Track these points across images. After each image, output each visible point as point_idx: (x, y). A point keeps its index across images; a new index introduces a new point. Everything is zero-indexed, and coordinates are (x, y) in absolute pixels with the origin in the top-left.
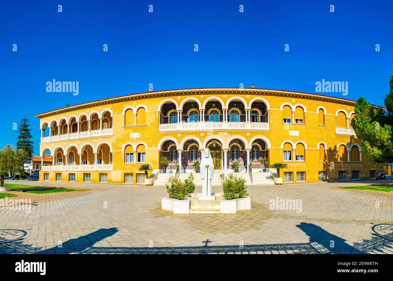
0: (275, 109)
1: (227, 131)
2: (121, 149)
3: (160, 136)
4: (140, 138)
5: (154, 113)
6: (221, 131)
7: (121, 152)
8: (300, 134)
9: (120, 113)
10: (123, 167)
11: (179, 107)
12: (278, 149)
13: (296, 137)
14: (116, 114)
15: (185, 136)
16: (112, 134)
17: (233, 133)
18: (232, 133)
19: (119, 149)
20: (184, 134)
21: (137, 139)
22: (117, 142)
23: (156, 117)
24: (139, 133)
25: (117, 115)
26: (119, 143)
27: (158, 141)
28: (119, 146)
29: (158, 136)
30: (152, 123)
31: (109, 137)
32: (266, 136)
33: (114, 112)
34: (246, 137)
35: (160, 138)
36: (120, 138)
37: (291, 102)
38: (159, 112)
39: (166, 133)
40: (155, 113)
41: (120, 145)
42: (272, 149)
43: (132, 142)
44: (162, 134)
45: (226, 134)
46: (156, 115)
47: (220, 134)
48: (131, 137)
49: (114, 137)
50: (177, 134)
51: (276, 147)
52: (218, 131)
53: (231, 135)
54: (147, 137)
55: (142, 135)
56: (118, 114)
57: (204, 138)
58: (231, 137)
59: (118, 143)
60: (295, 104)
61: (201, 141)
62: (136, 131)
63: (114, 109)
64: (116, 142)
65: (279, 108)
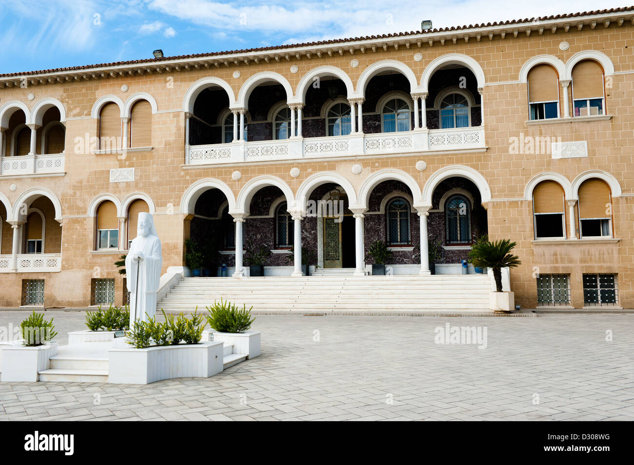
0: (502, 83)
1: (360, 160)
2: (85, 212)
3: (188, 177)
4: (136, 184)
5: (174, 117)
6: (345, 161)
7: (85, 219)
8: (592, 152)
9: (86, 112)
10: (89, 261)
11: (236, 100)
12: (516, 202)
13: (578, 160)
14: (75, 116)
15: (251, 177)
16: (61, 169)
17: (377, 165)
18: (374, 163)
19: (78, 213)
20: (247, 170)
21: (128, 184)
22: (75, 193)
23: (179, 129)
24: (133, 169)
25: (78, 118)
26: (81, 196)
27: (182, 190)
28: (80, 204)
29: (182, 177)
30: (167, 144)
31: (53, 177)
32: (476, 167)
33: (69, 111)
34: (416, 175)
35: (188, 183)
36: (84, 183)
37: (555, 52)
38: (186, 113)
39: (204, 169)
40: (176, 115)
41: (84, 201)
42: (496, 205)
43: (115, 193)
44: (193, 171)
45: (357, 167)
46: (178, 121)
47: (342, 168)
48: (112, 179)
49: (67, 179)
50: (231, 173)
51: (505, 196)
52: (337, 162)
53: (372, 171)
54: (154, 179)
55: (141, 176)
56: (79, 115)
57: (301, 182)
58: (371, 175)
59: (78, 194)
60: (568, 57)
61: (292, 189)
62: (127, 163)
63: (70, 102)
64: (71, 192)
65: (516, 77)
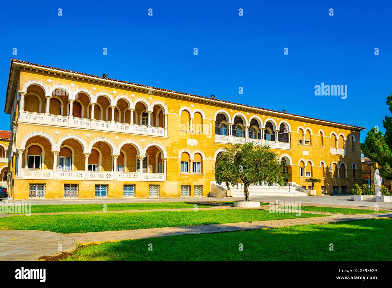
2: (177, 156)
3: (216, 147)
4: (198, 146)
5: (211, 122)
7: (177, 159)
8: (309, 154)
9: (176, 112)
10: (180, 177)
11: (231, 120)
12: (297, 166)
14: (171, 112)
16: (166, 136)
19: (174, 156)
21: (194, 146)
22: (172, 147)
23: (213, 127)
24: (197, 140)
25: (172, 114)
26: (175, 148)
27: (215, 151)
28: (175, 152)
29: (214, 146)
31: (162, 138)
32: (289, 155)
33: (169, 109)
35: (216, 149)
36: (177, 143)
38: (215, 121)
39: (221, 144)
40: (212, 121)
41: (177, 151)
43: (189, 149)
44: (218, 145)
46: (212, 124)
48: (188, 143)
49: (169, 140)
54: (204, 146)
55: (199, 143)
56: (173, 112)
59: (174, 147)
62: (194, 137)
63: (169, 106)
64: (171, 146)
65: (296, 131)
